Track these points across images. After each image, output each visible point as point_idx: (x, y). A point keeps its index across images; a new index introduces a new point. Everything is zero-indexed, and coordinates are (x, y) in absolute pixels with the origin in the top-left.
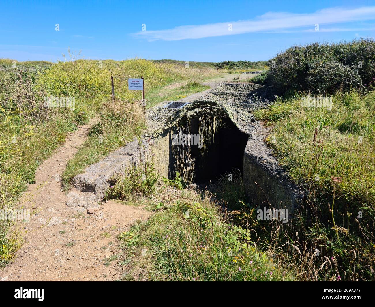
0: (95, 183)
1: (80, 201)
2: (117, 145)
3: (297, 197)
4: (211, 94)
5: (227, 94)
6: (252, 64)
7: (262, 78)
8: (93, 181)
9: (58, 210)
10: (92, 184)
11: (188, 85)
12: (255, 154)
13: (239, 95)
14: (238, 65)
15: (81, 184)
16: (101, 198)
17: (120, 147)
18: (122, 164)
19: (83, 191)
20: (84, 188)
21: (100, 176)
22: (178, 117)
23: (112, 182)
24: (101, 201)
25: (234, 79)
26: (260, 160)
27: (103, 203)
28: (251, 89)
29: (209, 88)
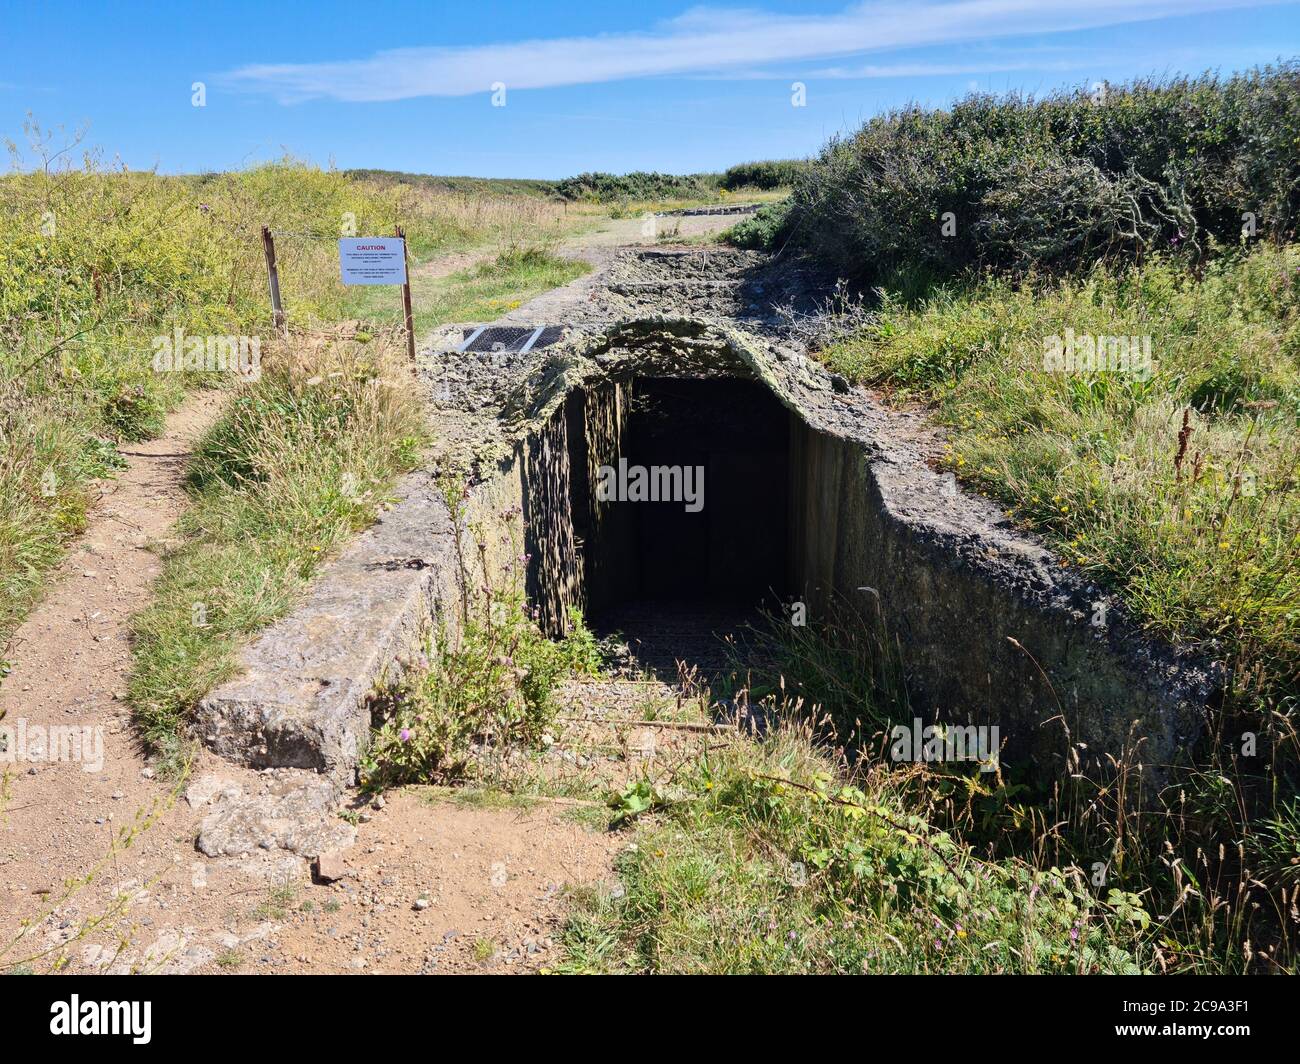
0: (318, 725)
1: (265, 822)
2: (341, 528)
3: (1184, 696)
4: (607, 293)
5: (661, 290)
6: (677, 184)
7: (764, 228)
8: (306, 715)
9: (168, 887)
10: (304, 729)
11: (507, 262)
12: (943, 526)
13: (704, 292)
14: (632, 188)
15: (239, 730)
16: (348, 787)
17: (354, 531)
18: (401, 613)
19: (257, 764)
20: (264, 751)
21: (325, 683)
22: (556, 388)
23: (381, 707)
24: (351, 803)
25: (663, 236)
26: (969, 549)
27: (366, 811)
28: (729, 270)
29: (587, 269)
